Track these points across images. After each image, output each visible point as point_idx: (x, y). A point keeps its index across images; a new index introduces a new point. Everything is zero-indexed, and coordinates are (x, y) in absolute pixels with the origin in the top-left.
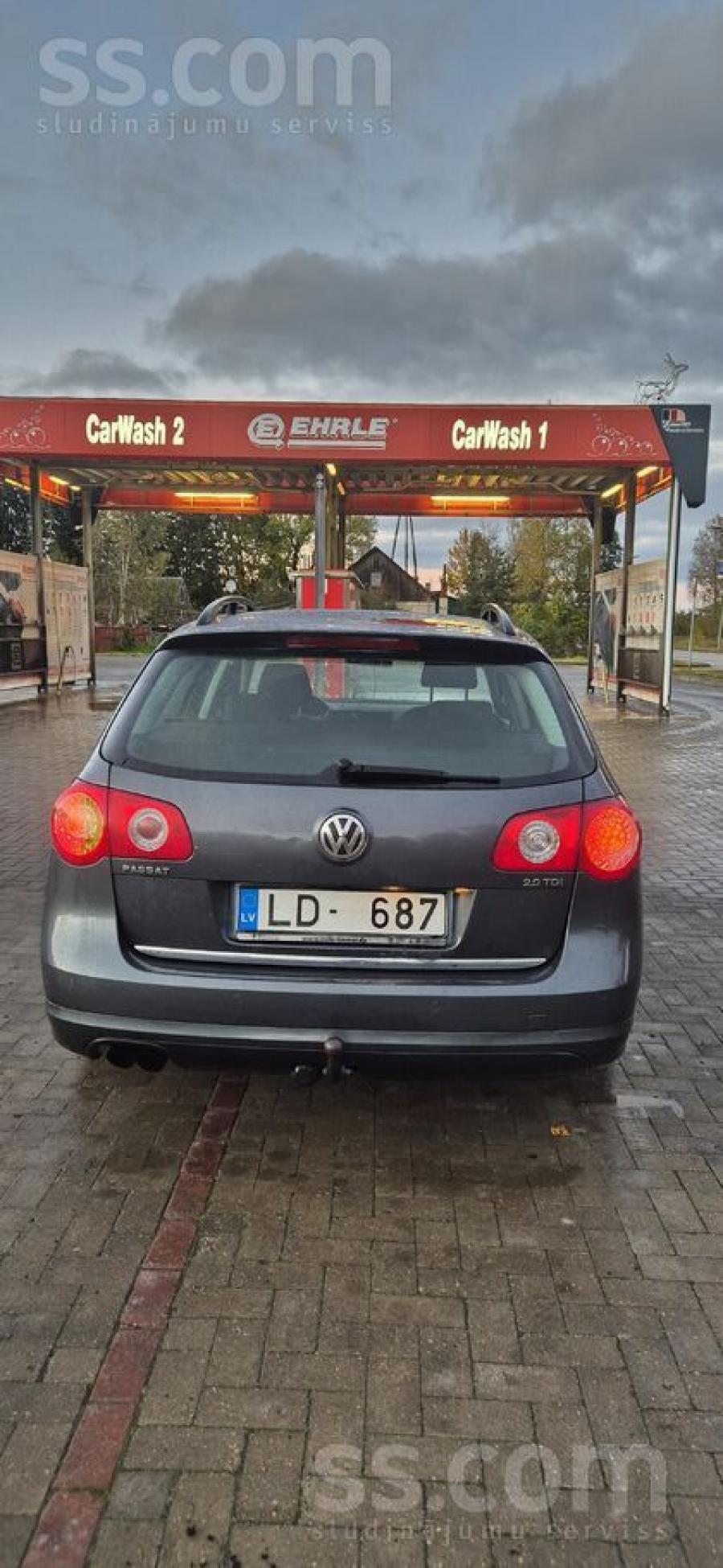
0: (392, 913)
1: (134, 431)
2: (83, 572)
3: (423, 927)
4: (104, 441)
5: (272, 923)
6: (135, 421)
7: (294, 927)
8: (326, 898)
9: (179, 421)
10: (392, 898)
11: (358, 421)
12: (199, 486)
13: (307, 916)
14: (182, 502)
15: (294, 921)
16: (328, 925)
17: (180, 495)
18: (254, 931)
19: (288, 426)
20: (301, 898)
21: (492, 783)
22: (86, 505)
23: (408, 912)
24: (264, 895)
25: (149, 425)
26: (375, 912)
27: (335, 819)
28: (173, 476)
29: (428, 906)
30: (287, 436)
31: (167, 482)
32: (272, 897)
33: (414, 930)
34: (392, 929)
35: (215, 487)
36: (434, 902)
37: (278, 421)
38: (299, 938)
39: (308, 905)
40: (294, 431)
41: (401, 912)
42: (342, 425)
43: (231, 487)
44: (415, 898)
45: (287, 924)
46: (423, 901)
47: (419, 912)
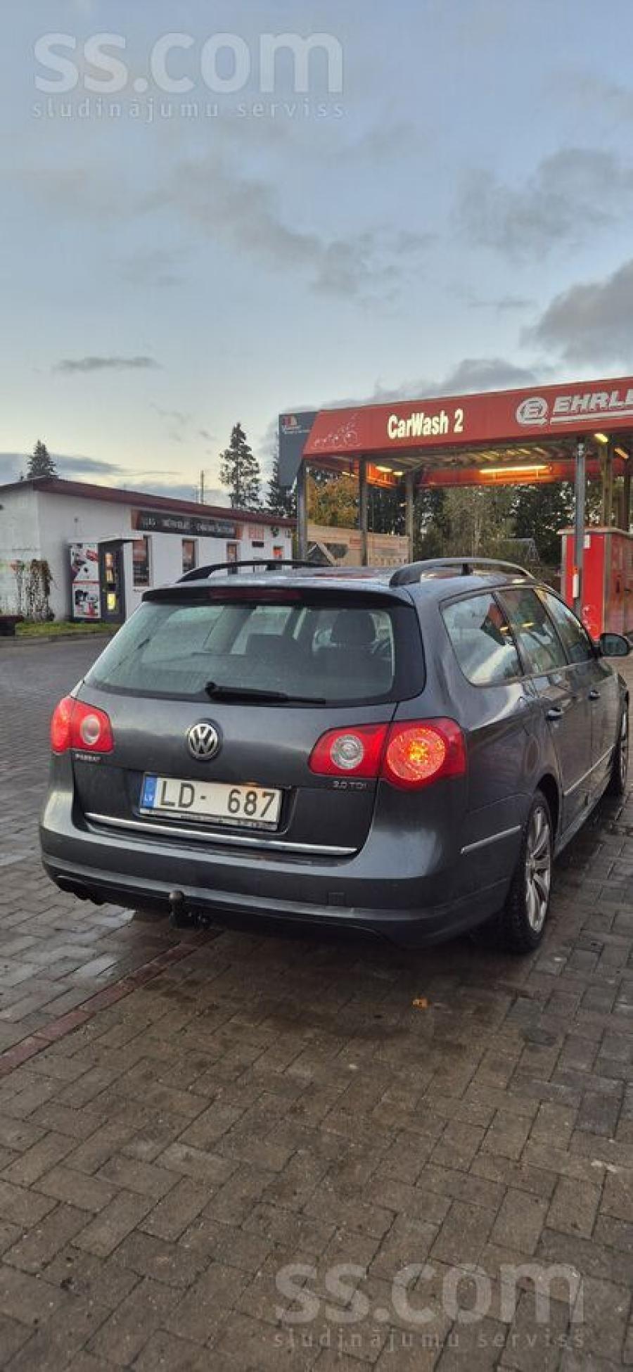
0: (243, 801)
1: (423, 425)
2: (405, 540)
3: (263, 815)
4: (401, 435)
5: (163, 803)
6: (425, 417)
7: (176, 808)
8: (201, 787)
9: (459, 413)
10: (244, 790)
11: (615, 394)
12: (499, 463)
13: (186, 800)
14: (488, 477)
15: (177, 802)
16: (199, 807)
17: (484, 471)
18: (151, 808)
19: (551, 405)
20: (183, 786)
21: (320, 703)
22: (409, 486)
23: (254, 802)
24: (160, 781)
25: (436, 419)
26: (231, 800)
27: (198, 727)
28: (477, 457)
29: (268, 798)
30: (549, 415)
31: (473, 462)
32: (165, 784)
33: (256, 816)
34: (241, 814)
35: (514, 462)
36: (272, 795)
37: (543, 403)
38: (179, 816)
39: (187, 791)
40: (556, 409)
41: (249, 802)
42: (601, 399)
43: (527, 461)
44: (259, 791)
45: (173, 804)
46: (265, 795)
47: (262, 802)
